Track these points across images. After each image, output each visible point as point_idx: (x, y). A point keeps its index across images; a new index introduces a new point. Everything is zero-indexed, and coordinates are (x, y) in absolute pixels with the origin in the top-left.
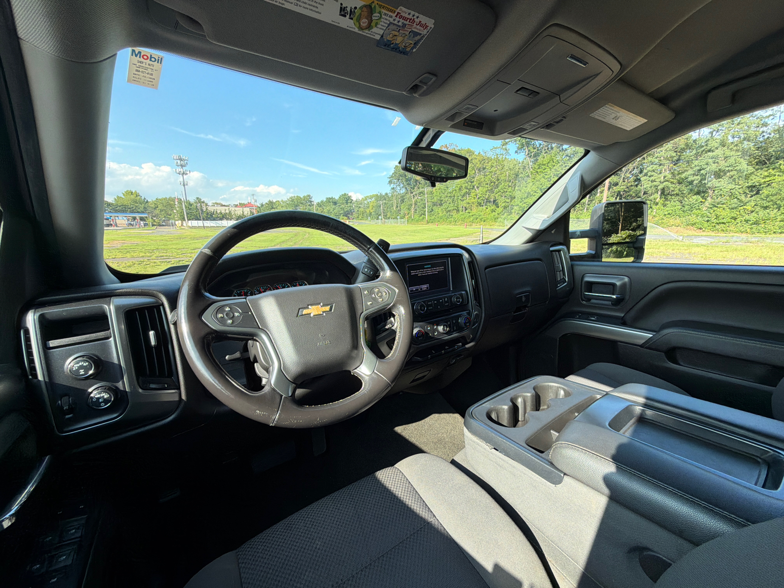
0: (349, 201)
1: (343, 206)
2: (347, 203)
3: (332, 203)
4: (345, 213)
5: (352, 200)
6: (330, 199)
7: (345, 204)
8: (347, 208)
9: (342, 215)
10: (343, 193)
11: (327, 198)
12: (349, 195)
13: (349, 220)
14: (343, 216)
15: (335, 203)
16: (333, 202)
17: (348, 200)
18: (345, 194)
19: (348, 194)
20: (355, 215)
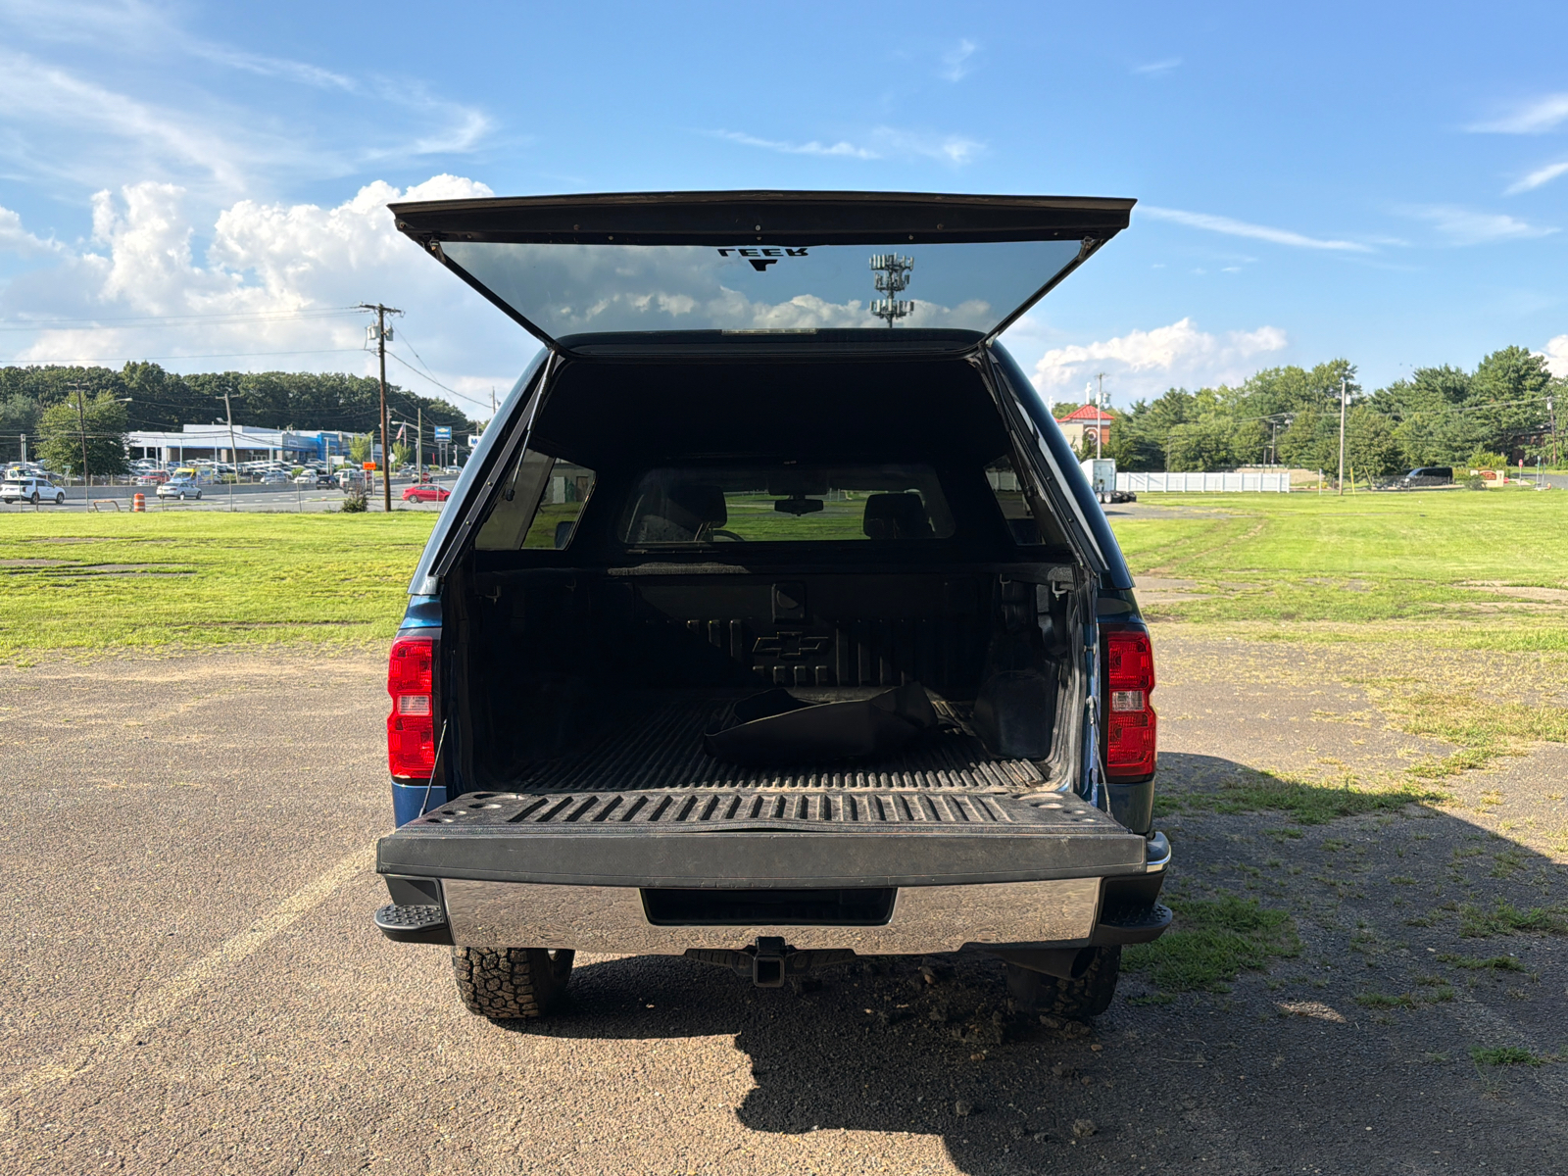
0: (1528, 383)
1: (1497, 405)
2: (1518, 390)
3: (1442, 395)
4: (1502, 434)
5: (1547, 376)
6: (1435, 374)
7: (1507, 395)
8: (1512, 411)
9: (1481, 445)
10: (1502, 348)
11: (1421, 373)
12: (1533, 354)
13: (1514, 470)
14: (1487, 448)
15: (1457, 393)
16: (1446, 390)
17: (1523, 377)
18: (1512, 353)
19: (1526, 353)
20: (1552, 446)
